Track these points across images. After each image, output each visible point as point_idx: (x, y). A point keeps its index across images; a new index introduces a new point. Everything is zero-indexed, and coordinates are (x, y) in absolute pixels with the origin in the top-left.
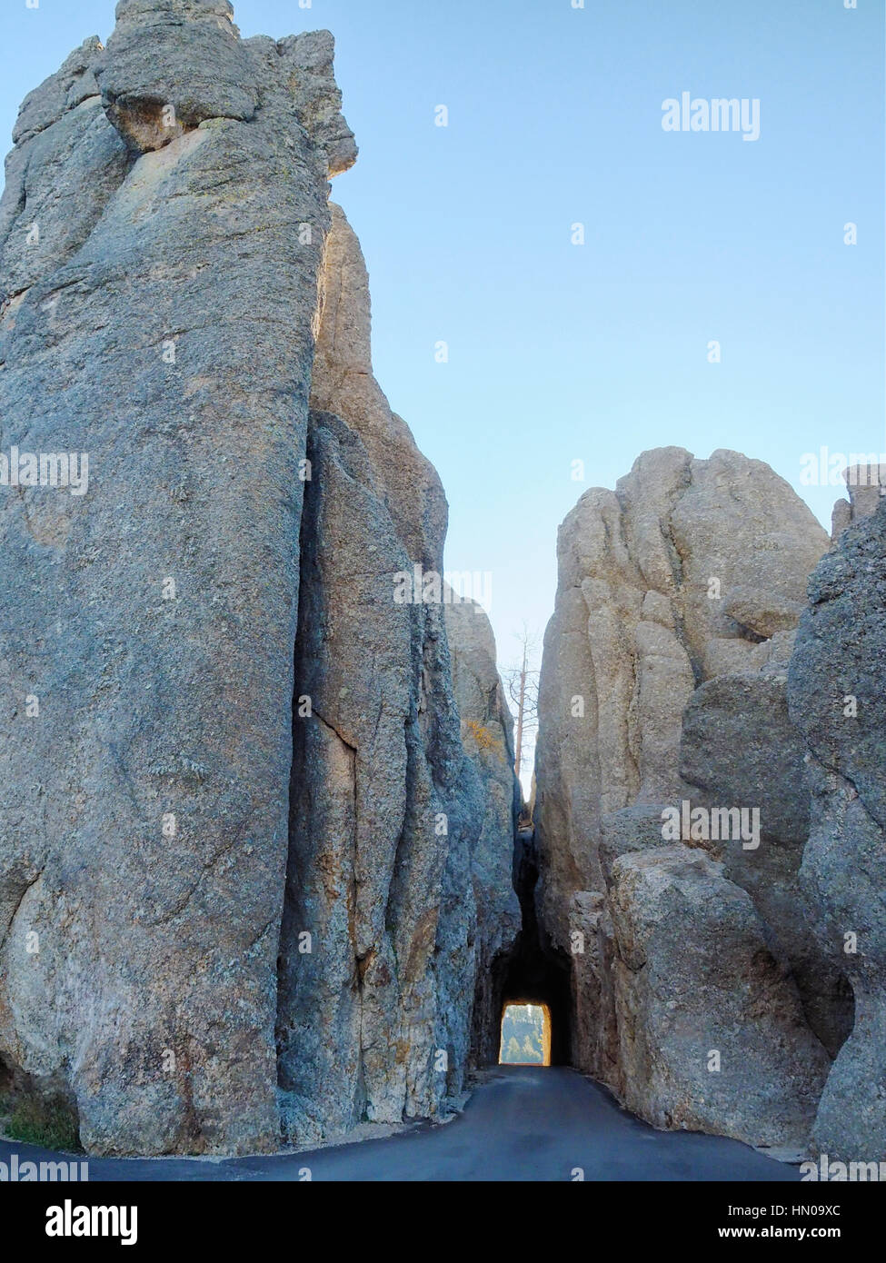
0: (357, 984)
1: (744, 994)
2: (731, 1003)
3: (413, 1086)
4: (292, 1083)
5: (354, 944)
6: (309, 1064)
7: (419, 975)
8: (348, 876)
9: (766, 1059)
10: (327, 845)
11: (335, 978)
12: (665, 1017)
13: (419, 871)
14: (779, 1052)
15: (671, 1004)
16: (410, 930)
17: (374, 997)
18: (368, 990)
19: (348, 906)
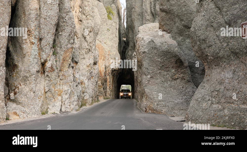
0: (43, 72)
1: (172, 73)
2: (168, 75)
3: (64, 103)
4: (19, 103)
5: (41, 59)
6: (25, 97)
7: (66, 69)
8: (37, 37)
9: (177, 92)
10: (29, 27)
11: (33, 70)
12: (147, 80)
13: (65, 36)
14: (182, 89)
15: (149, 76)
16: (62, 55)
17: (48, 76)
18: (46, 74)
19: (38, 47)
